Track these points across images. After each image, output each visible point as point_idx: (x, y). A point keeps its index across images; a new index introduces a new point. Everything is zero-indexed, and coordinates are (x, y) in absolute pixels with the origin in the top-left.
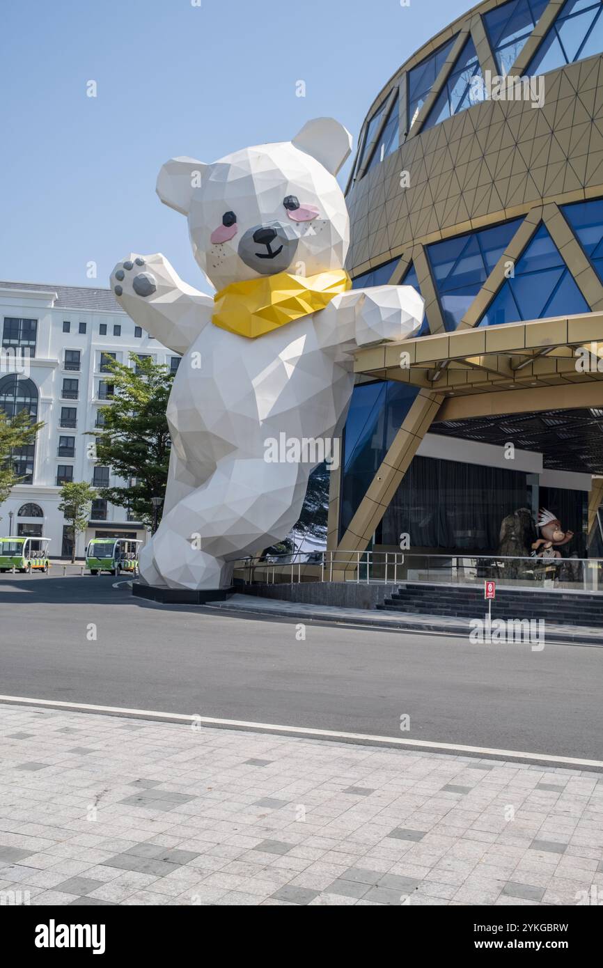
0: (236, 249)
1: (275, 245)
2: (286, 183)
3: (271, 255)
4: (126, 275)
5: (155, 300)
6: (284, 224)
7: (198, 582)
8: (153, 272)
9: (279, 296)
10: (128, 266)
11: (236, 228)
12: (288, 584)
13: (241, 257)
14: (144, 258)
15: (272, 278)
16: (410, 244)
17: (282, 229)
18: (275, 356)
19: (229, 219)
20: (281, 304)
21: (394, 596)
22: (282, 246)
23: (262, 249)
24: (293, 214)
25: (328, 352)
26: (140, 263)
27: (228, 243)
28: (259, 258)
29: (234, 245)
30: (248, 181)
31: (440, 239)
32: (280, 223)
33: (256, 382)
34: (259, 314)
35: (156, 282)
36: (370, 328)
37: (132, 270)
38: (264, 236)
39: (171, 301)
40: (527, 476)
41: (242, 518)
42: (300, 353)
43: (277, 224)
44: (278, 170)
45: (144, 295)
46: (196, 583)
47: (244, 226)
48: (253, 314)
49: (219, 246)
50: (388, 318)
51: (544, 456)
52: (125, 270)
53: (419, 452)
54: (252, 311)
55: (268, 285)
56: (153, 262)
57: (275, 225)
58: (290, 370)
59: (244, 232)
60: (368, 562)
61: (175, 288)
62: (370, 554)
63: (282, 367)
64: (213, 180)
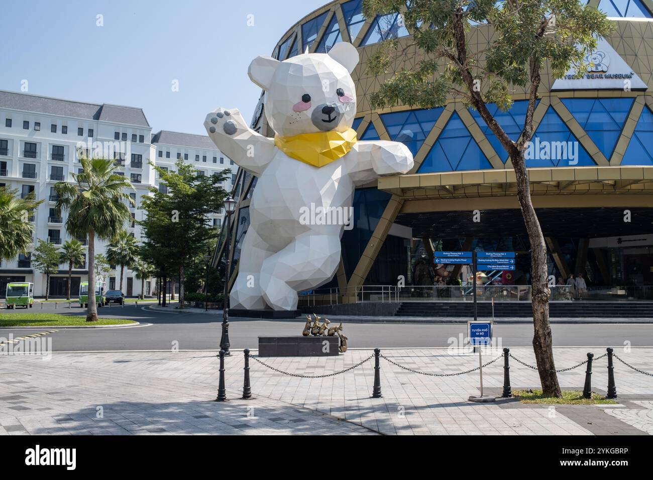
0: (310, 116)
1: (333, 115)
2: (337, 81)
3: (330, 121)
4: (218, 122)
5: (238, 137)
6: (338, 104)
7: (291, 306)
8: (235, 120)
9: (334, 144)
10: (220, 115)
11: (311, 104)
12: (329, 305)
13: (312, 121)
14: (229, 111)
15: (328, 133)
16: (370, 112)
17: (337, 107)
18: (330, 178)
19: (306, 98)
20: (335, 149)
21: (399, 309)
22: (336, 117)
23: (326, 117)
24: (341, 99)
25: (351, 175)
26: (227, 114)
27: (304, 112)
28: (323, 122)
29: (309, 113)
30: (316, 78)
31: (390, 112)
32: (337, 104)
33: (322, 192)
34: (323, 154)
35: (237, 127)
36: (389, 166)
37: (222, 119)
38: (328, 110)
39: (246, 139)
40: (405, 240)
41: (319, 269)
42: (340, 176)
43: (335, 104)
44: (332, 72)
45: (230, 134)
46: (289, 306)
47: (315, 103)
48: (320, 153)
49: (298, 113)
50: (400, 161)
51: (413, 230)
52: (218, 118)
53: (389, 233)
54: (319, 152)
55: (326, 136)
56: (235, 114)
57: (333, 104)
58: (336, 184)
59: (316, 107)
60: (383, 291)
61: (248, 130)
62: (391, 287)
63: (333, 183)
64: (292, 73)
